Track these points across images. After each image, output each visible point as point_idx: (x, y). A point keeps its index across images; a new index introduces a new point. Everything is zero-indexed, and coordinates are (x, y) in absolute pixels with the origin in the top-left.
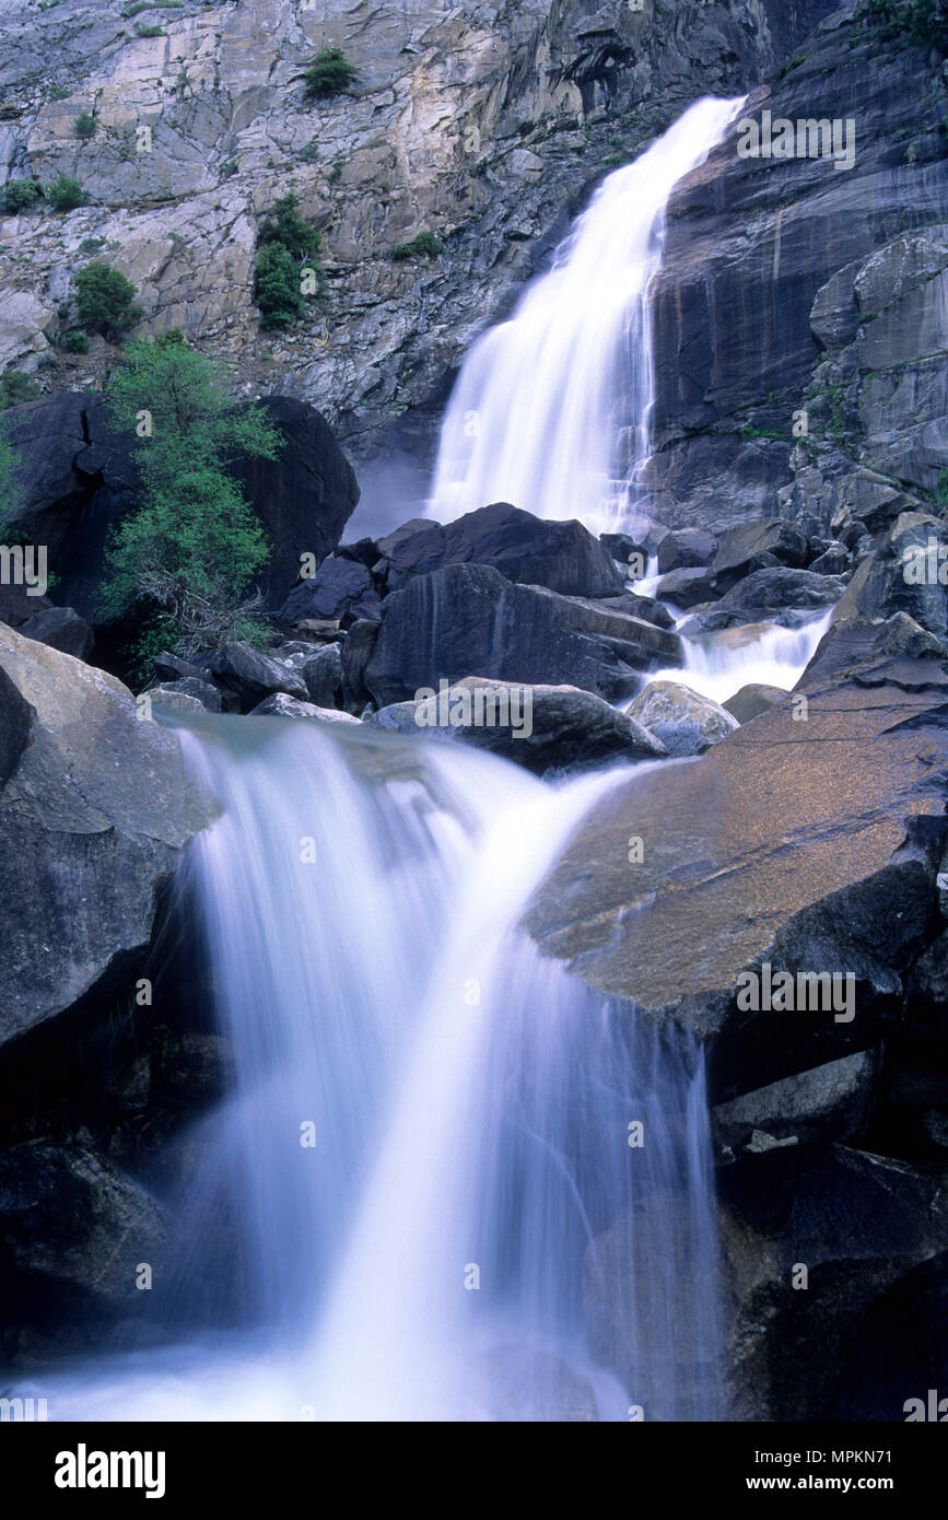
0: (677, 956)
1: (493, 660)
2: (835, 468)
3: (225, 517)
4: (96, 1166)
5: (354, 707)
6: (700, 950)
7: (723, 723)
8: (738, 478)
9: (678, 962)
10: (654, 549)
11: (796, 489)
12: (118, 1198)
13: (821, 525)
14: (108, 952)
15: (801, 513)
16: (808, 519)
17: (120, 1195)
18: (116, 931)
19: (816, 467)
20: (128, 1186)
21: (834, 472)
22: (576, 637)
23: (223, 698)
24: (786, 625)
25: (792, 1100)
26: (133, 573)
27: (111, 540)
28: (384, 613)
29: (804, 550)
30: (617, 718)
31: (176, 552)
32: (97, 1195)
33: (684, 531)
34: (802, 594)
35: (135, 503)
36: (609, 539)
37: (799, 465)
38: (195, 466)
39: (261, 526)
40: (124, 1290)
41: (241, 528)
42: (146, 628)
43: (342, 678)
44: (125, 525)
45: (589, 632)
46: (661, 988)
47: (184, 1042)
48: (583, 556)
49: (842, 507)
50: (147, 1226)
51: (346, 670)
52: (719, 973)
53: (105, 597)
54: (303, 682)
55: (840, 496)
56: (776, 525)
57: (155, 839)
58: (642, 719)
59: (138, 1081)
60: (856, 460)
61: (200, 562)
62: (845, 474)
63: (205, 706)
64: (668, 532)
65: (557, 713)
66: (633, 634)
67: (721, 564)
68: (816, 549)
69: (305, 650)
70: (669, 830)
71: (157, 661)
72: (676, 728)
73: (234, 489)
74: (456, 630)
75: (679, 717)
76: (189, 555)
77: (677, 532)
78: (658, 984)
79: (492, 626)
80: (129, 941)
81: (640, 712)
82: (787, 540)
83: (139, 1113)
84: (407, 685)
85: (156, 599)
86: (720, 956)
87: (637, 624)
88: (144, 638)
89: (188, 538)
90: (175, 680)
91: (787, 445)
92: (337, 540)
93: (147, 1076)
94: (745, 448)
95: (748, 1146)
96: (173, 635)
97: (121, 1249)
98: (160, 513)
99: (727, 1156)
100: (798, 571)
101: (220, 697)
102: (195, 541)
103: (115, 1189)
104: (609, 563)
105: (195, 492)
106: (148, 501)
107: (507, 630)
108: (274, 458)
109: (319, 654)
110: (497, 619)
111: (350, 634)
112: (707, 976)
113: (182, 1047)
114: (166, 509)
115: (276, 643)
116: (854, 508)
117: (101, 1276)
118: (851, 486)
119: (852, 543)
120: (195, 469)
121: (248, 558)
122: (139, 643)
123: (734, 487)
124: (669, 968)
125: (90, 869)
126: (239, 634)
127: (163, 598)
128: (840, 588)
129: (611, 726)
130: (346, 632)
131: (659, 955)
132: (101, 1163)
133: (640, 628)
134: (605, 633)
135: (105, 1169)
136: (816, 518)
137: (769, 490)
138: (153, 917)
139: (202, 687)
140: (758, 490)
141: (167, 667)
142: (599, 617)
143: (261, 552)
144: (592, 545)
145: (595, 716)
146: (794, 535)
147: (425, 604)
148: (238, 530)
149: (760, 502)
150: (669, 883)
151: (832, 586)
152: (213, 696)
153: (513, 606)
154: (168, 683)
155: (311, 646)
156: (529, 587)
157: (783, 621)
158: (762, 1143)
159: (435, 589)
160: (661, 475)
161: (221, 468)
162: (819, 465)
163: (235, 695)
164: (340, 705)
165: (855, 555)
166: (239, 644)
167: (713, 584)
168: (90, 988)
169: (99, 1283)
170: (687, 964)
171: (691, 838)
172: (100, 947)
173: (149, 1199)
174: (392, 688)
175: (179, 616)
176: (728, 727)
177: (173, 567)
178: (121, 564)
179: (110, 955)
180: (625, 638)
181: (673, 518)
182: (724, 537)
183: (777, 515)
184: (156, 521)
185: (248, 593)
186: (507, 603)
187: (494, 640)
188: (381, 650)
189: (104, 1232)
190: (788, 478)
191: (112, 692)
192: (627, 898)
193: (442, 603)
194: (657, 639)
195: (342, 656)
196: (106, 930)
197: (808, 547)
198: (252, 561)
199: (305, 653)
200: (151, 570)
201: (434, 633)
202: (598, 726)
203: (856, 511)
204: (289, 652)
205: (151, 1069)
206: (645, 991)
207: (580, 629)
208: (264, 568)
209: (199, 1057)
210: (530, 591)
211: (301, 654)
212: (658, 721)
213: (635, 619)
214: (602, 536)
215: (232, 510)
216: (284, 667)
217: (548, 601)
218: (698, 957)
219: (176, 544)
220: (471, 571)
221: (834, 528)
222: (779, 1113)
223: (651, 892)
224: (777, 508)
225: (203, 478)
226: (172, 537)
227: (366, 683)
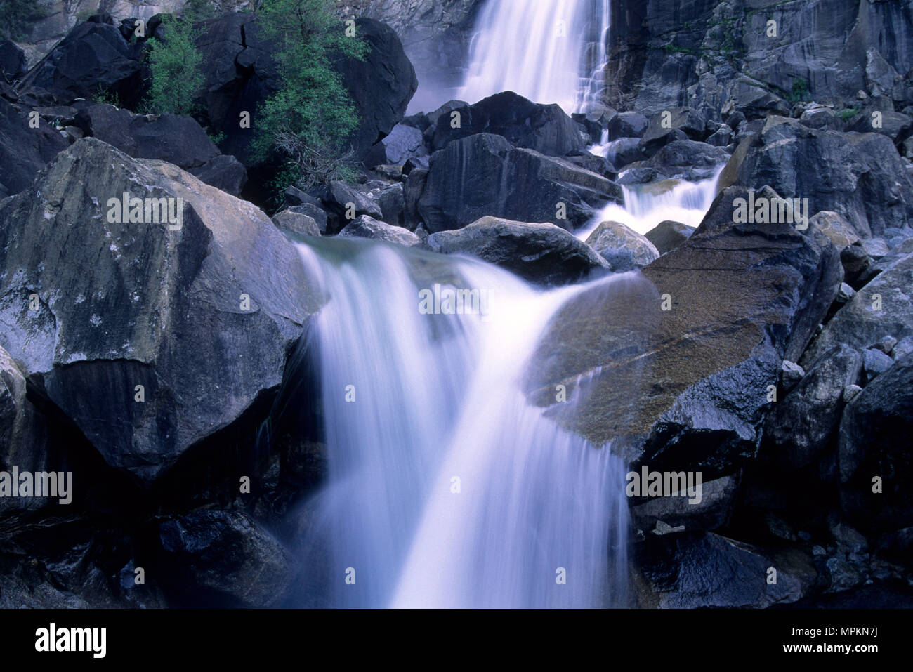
0: (614, 410)
1: (500, 197)
2: (725, 74)
3: (331, 97)
4: (246, 523)
5: (411, 225)
6: (628, 406)
7: (648, 251)
8: (662, 79)
9: (614, 414)
10: (606, 124)
11: (699, 87)
12: (259, 544)
13: (715, 112)
14: (255, 390)
15: (702, 104)
16: (707, 108)
17: (260, 542)
18: (261, 376)
19: (713, 73)
20: (265, 537)
21: (725, 77)
22: (554, 184)
23: (328, 218)
24: (689, 179)
25: (682, 502)
26: (272, 134)
27: (259, 111)
28: (431, 164)
29: (703, 129)
30: (580, 246)
31: (299, 120)
32: (246, 541)
33: (626, 113)
34: (700, 158)
35: (274, 87)
36: (578, 117)
37: (702, 71)
38: (312, 64)
39: (354, 104)
40: (262, 600)
41: (341, 105)
42: (280, 170)
43: (404, 206)
44: (267, 102)
45: (563, 180)
46: (603, 430)
47: (302, 446)
48: (560, 127)
49: (729, 101)
50: (276, 562)
51: (406, 201)
52: (640, 422)
53: (255, 149)
54: (379, 208)
55: (728, 93)
56: (686, 111)
57: (286, 318)
58: (596, 246)
59: (273, 469)
60: (740, 70)
61: (315, 127)
62: (732, 78)
63: (317, 222)
64: (616, 114)
65: (542, 242)
66: (591, 184)
67: (648, 136)
68: (711, 129)
69: (380, 186)
70: (611, 325)
71: (287, 192)
72: (617, 253)
73: (337, 79)
74: (477, 177)
75: (620, 246)
76: (308, 122)
77: (621, 114)
78: (601, 427)
79: (500, 175)
80: (269, 383)
81: (595, 242)
82: (692, 122)
83: (273, 490)
84: (445, 212)
85: (286, 152)
86: (642, 412)
87: (594, 177)
88: (279, 176)
89: (308, 111)
90: (298, 205)
91: (695, 58)
92: (403, 114)
93: (278, 466)
94: (667, 59)
95: (654, 531)
96: (297, 174)
97: (260, 575)
98: (290, 94)
99: (640, 536)
100: (699, 143)
101: (326, 217)
102: (312, 114)
103: (258, 538)
104: (577, 132)
105: (313, 81)
106: (283, 86)
107: (509, 178)
108: (363, 60)
109: (389, 190)
110: (504, 171)
111: (409, 178)
112: (633, 424)
113: (300, 449)
114: (294, 92)
115: (362, 181)
116: (737, 102)
117: (248, 591)
118: (735, 87)
119: (734, 126)
120: (313, 66)
121: (346, 125)
122: (276, 180)
123: (659, 84)
124: (608, 417)
125: (245, 336)
126: (339, 175)
127: (291, 150)
128: (725, 155)
129: (576, 251)
130: (407, 176)
131: (602, 408)
132: (250, 522)
133: (596, 180)
134: (574, 182)
135: (251, 525)
136: (712, 107)
137: (682, 87)
138: (284, 368)
139: (315, 210)
140: (675, 87)
141: (293, 196)
142: (569, 172)
143: (354, 121)
144: (566, 121)
145: (566, 244)
146: (697, 119)
147: (458, 159)
148: (340, 107)
149: (675, 95)
150: (610, 361)
151: (720, 154)
152: (322, 216)
153: (515, 162)
154: (294, 207)
155: (384, 183)
156: (525, 150)
157: (687, 176)
158: (663, 529)
159: (464, 149)
160: (612, 75)
161: (330, 66)
162: (715, 72)
163: (336, 215)
164: (402, 224)
165: (736, 133)
166: (339, 182)
167: (644, 149)
168: (244, 412)
169: (247, 596)
170: (620, 415)
171: (625, 331)
172: (251, 386)
173: (278, 545)
174: (435, 214)
175: (301, 163)
176: (651, 253)
177: (297, 130)
178: (265, 128)
179: (257, 392)
180: (585, 185)
181: (620, 104)
182: (652, 118)
183: (686, 105)
184: (287, 100)
185: (345, 149)
186: (510, 160)
187: (502, 185)
188: (428, 189)
189: (250, 565)
190: (694, 80)
191: (260, 221)
192: (583, 369)
193: (469, 158)
194: (607, 187)
195: (404, 192)
196: (255, 376)
197: (706, 127)
198: (348, 127)
199: (381, 189)
200: (284, 132)
201: (463, 178)
202: (567, 251)
203: (738, 104)
204: (370, 187)
205: (280, 462)
206: (593, 431)
207: (557, 179)
208: (355, 132)
209: (311, 456)
210: (526, 152)
211: (378, 189)
212: (607, 247)
213: (593, 174)
214: (573, 115)
215: (336, 93)
216: (368, 198)
217: (537, 160)
218: (627, 411)
219: (300, 115)
220: (488, 138)
221: (723, 115)
222: (674, 511)
223: (599, 366)
224: (687, 100)
225: (318, 72)
226: (297, 110)
227: (419, 210)
